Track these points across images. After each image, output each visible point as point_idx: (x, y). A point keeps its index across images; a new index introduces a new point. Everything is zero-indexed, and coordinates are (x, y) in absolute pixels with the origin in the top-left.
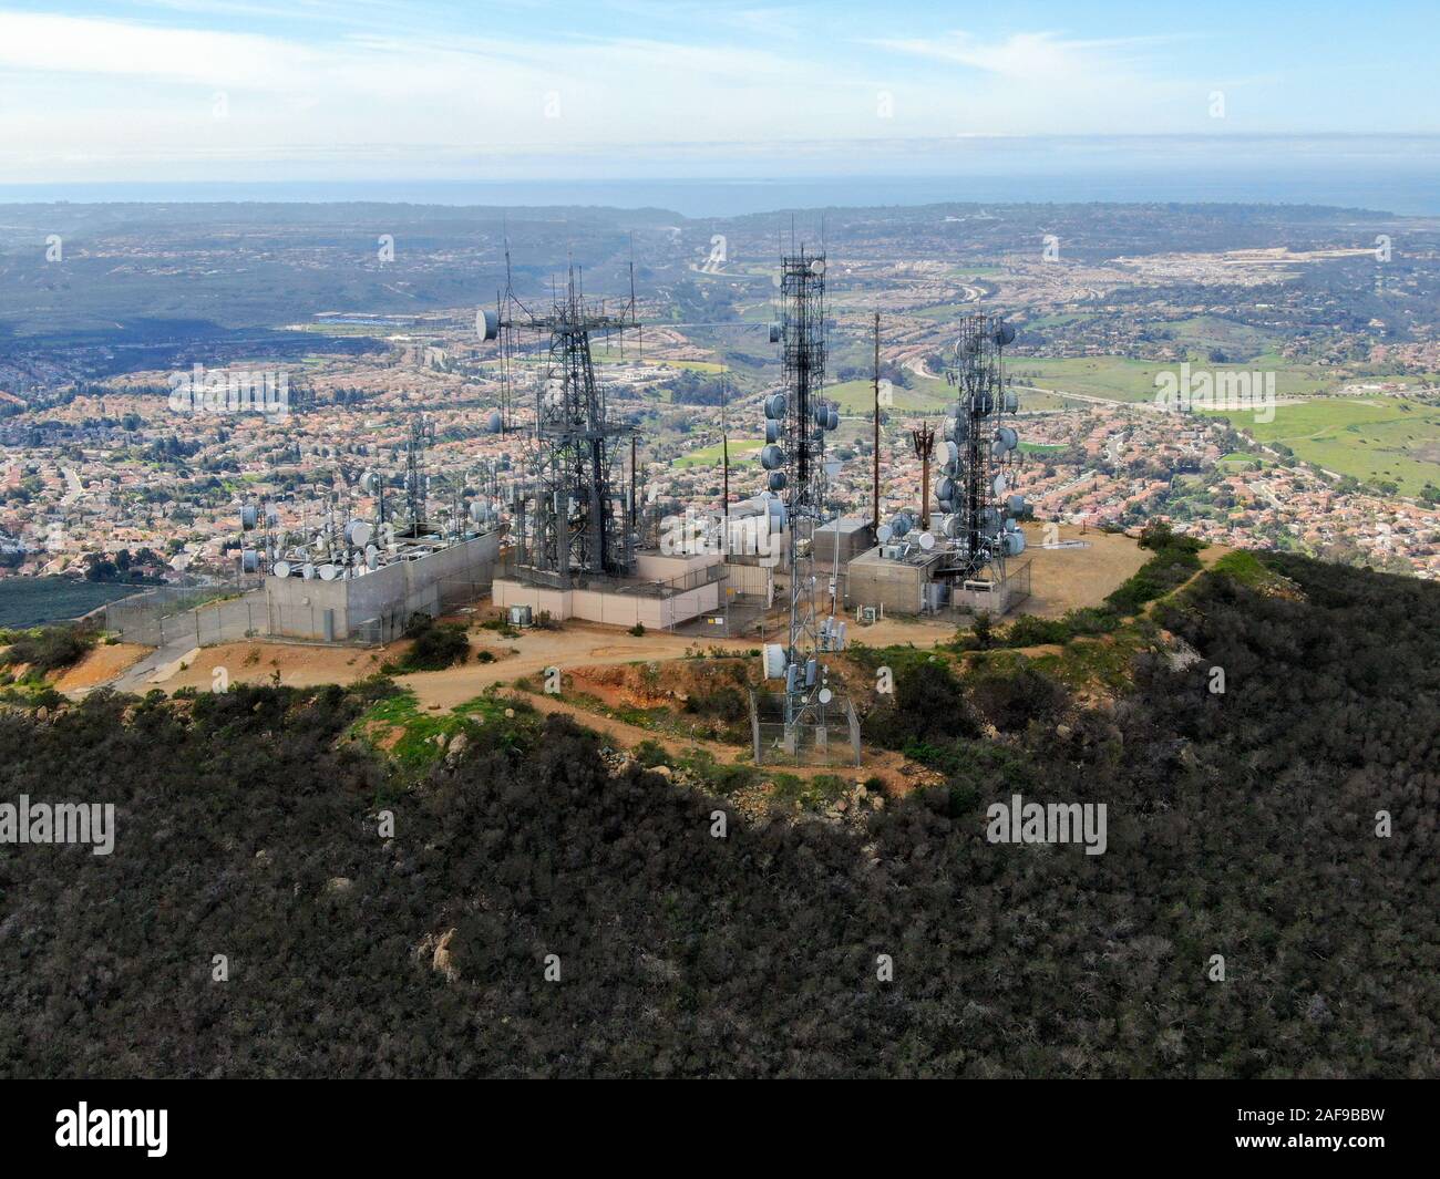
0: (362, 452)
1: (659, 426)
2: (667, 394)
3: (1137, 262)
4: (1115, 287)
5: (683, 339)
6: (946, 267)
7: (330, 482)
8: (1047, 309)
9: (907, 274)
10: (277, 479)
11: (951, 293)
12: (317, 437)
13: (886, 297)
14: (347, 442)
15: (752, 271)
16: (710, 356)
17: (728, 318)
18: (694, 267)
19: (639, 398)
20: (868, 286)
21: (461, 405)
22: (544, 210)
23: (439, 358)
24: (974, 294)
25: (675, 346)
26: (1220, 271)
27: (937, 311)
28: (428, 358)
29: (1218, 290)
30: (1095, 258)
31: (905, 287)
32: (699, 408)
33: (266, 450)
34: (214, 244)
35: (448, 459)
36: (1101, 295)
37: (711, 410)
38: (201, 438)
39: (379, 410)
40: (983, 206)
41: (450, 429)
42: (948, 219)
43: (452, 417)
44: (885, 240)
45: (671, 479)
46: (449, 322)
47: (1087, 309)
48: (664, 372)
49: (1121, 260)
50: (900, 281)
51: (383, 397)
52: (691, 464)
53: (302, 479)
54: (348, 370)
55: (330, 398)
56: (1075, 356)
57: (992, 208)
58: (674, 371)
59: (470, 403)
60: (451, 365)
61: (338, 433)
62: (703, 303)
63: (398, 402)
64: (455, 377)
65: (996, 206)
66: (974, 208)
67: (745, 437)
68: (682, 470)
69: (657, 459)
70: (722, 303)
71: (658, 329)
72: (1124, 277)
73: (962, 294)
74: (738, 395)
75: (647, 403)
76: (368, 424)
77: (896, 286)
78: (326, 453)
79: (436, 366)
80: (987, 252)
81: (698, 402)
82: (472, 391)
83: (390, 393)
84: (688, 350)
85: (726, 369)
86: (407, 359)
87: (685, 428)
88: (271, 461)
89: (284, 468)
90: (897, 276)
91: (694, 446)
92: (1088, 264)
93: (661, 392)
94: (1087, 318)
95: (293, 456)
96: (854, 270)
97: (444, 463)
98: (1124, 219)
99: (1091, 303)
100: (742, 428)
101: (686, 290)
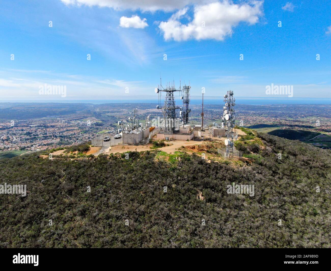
0: (55, 133)
2: (94, 125)
3: (148, 109)
4: (146, 112)
5: (96, 118)
6: (127, 110)
7: (51, 137)
8: (139, 115)
10: (44, 137)
11: (128, 113)
12: (49, 131)
14: (53, 132)
15: (103, 110)
16: (99, 120)
17: (101, 116)
18: (96, 110)
19: (91, 125)
20: (118, 112)
21: (68, 127)
22: (76, 103)
23: (64, 121)
24: (130, 113)
25: (95, 119)
26: (158, 111)
27: (126, 115)
28: (63, 121)
30: (144, 109)
31: (122, 112)
33: (42, 133)
34: (31, 108)
35: (67, 133)
37: (100, 127)
38: (33, 132)
39: (57, 128)
41: (67, 130)
42: (126, 105)
43: (67, 128)
44: (119, 107)
46: (65, 117)
51: (57, 126)
53: (47, 137)
54: (52, 123)
55: (50, 126)
56: (143, 120)
58: (95, 122)
59: (69, 127)
60: (66, 122)
61: (52, 131)
63: (59, 127)
64: (66, 124)
66: (129, 103)
68: (98, 134)
69: (94, 133)
70: (100, 114)
71: (92, 117)
72: (147, 111)
74: (103, 125)
76: (56, 129)
77: (121, 112)
78: (50, 133)
79: (63, 122)
80: (131, 108)
82: (69, 125)
83: (58, 126)
84: (96, 120)
85: (101, 122)
86: (60, 121)
87: (97, 129)
88: (43, 134)
89: (45, 135)
90: (121, 111)
91: (99, 131)
94: (144, 116)
95: (46, 134)
97: (67, 134)
98: (146, 105)
100: (105, 129)
101: (95, 113)
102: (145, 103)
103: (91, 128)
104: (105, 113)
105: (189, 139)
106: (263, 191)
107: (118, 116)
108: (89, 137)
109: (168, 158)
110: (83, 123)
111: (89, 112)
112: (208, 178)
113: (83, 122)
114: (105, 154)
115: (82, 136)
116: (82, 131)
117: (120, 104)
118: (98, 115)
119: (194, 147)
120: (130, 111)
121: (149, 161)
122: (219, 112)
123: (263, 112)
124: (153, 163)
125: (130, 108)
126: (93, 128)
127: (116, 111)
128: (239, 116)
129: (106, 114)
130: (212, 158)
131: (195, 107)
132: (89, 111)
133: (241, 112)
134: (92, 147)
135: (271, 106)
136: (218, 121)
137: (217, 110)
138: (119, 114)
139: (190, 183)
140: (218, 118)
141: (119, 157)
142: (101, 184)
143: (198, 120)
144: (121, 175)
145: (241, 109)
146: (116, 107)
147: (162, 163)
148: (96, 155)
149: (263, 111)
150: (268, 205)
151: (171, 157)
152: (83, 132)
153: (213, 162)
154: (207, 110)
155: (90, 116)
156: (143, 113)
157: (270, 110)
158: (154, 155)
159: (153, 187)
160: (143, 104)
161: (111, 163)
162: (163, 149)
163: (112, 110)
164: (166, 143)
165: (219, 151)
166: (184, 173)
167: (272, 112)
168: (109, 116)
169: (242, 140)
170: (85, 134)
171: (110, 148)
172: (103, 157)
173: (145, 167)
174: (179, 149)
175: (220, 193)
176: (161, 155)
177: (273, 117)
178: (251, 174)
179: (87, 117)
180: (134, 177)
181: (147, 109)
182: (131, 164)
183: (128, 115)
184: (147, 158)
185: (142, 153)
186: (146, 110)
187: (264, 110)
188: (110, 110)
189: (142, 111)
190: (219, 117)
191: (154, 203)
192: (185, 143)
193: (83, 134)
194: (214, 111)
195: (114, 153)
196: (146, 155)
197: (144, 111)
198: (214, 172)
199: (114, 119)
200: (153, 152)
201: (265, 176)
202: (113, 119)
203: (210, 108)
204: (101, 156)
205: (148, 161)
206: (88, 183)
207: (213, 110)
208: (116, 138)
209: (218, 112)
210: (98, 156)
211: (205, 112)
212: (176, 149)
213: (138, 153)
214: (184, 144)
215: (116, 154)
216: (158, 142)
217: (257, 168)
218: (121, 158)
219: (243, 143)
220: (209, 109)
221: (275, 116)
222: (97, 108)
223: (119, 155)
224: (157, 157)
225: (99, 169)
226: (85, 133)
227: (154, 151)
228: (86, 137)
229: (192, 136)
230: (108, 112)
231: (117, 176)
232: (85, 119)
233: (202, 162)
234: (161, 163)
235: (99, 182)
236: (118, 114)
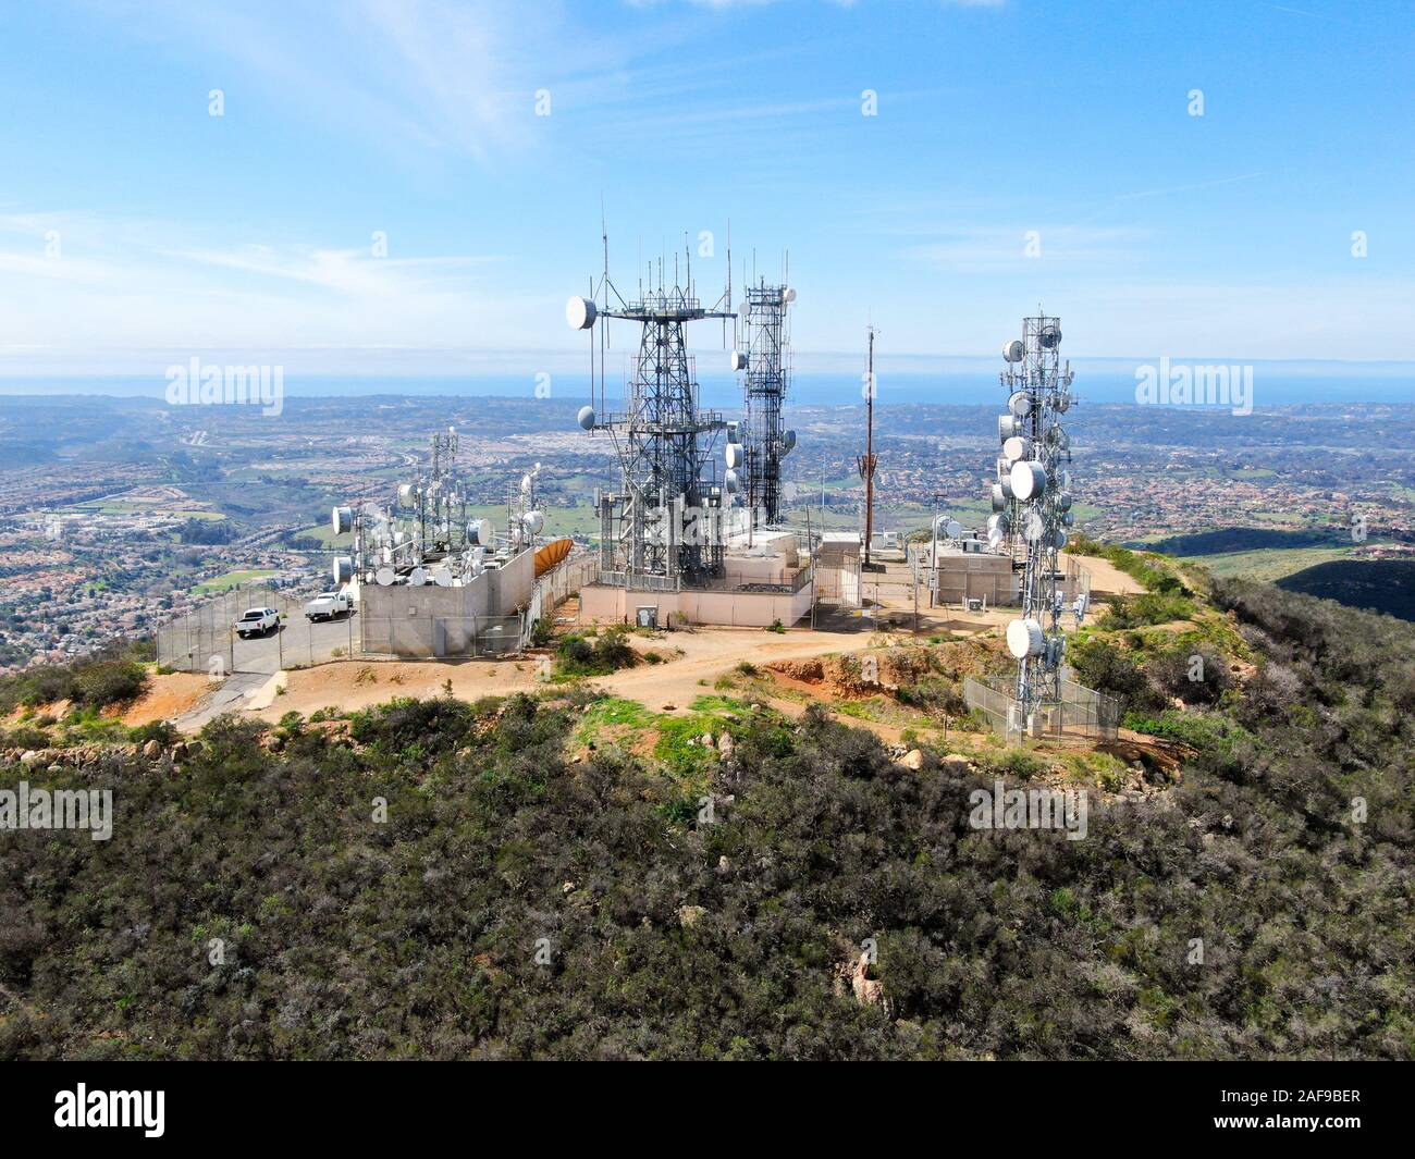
1: (174, 563)
2: (177, 537)
3: (526, 438)
4: (513, 457)
5: (185, 495)
6: (387, 441)
8: (469, 471)
9: (357, 445)
11: (394, 459)
13: (343, 462)
15: (233, 443)
16: (209, 507)
17: (218, 479)
18: (184, 441)
19: (153, 540)
20: (328, 454)
22: (52, 398)
24: (411, 460)
25: (178, 500)
26: (588, 445)
27: (385, 472)
29: (589, 457)
30: (497, 435)
31: (357, 455)
32: (206, 547)
36: (506, 461)
37: (216, 549)
40: (408, 397)
42: (382, 407)
44: (336, 421)
45: (192, 603)
47: (499, 471)
48: (172, 520)
49: (514, 437)
50: (353, 451)
52: (207, 590)
56: (496, 504)
57: (414, 399)
58: (181, 518)
59: (9, 548)
62: (195, 468)
65: (418, 397)
66: (401, 399)
67: (248, 568)
68: (200, 596)
69: (176, 588)
70: (212, 467)
71: (161, 487)
72: (519, 449)
73: (402, 461)
74: (236, 536)
75: (162, 544)
77: (351, 455)
80: (414, 430)
81: (204, 542)
84: (190, 503)
85: (223, 516)
87: (196, 563)
90: (349, 447)
91: (207, 577)
92: (491, 439)
93: (172, 535)
94: (498, 477)
96: (315, 442)
98: (513, 408)
99: (500, 467)
100: (245, 561)
101: (180, 459)
102: (506, 399)
103: (153, 559)
104: (244, 457)
105: (787, 621)
106: (1247, 939)
107: (331, 479)
108: (139, 612)
109: (652, 738)
110: (99, 525)
111: (139, 454)
112: (903, 865)
113: (102, 519)
114: (249, 717)
115: (96, 608)
116: (95, 579)
117: (340, 400)
118: (199, 475)
119: (819, 667)
120: (408, 449)
121: (535, 758)
122: (972, 451)
123: (1245, 450)
124: (559, 772)
125: (405, 431)
126: (168, 553)
127: (321, 450)
128: (1096, 476)
129: (255, 466)
130: (929, 735)
131: (820, 425)
132: (142, 445)
133: (1107, 455)
134: (161, 672)
135: (1297, 418)
136: (963, 509)
137: (960, 442)
138: (342, 467)
139: (789, 895)
140: (965, 493)
141: (336, 738)
142: (225, 909)
143: (843, 500)
144: (350, 853)
145: (1107, 432)
146: (320, 423)
147: (615, 769)
148: (190, 727)
149: (1244, 445)
150: (1278, 1027)
151: (673, 734)
152: (102, 583)
153: (933, 764)
154: (896, 443)
155: (148, 482)
156: (491, 460)
157: (1290, 438)
158: (566, 720)
159: (560, 927)
160: (494, 404)
161: (287, 776)
162: (619, 683)
163: (294, 438)
164: (636, 642)
165: (971, 691)
166: (753, 833)
167: (1299, 455)
168: (275, 477)
169: (1115, 627)
170: (115, 597)
171: (281, 679)
172: (234, 738)
173: (509, 798)
174: (724, 683)
175: (981, 954)
176: (610, 720)
177: (1310, 484)
178: (1173, 836)
179: (129, 488)
180: (435, 866)
181: (522, 431)
182: (416, 783)
183: (398, 470)
184: (518, 743)
185: (488, 707)
186: (514, 442)
187: (1252, 440)
188: (281, 443)
189: (488, 446)
190: (970, 485)
191: (567, 1029)
192: (758, 642)
193: (99, 593)
194: (941, 448)
195: (307, 713)
196: (513, 726)
197: (495, 447)
198: (941, 825)
199: (304, 501)
200: (558, 704)
201: (1259, 846)
202: (296, 497)
203: (916, 430)
204: (219, 732)
205: (523, 759)
206: (135, 905)
207: (932, 439)
208: (321, 618)
209: (965, 451)
210: (198, 732)
211: (888, 452)
212: (702, 683)
213: (463, 707)
214: (755, 652)
215: (318, 718)
216: (591, 641)
217: (1209, 796)
218: (349, 745)
219: (1119, 640)
220: (912, 437)
221: (1322, 478)
222: (194, 429)
223: (337, 725)
224: (582, 735)
225: (210, 814)
226: (115, 587)
227: (561, 695)
228: (123, 612)
229: (800, 602)
230: (267, 455)
231: (324, 857)
232: (116, 499)
233: (865, 763)
234: (609, 771)
235: (208, 899)
236: (331, 464)
